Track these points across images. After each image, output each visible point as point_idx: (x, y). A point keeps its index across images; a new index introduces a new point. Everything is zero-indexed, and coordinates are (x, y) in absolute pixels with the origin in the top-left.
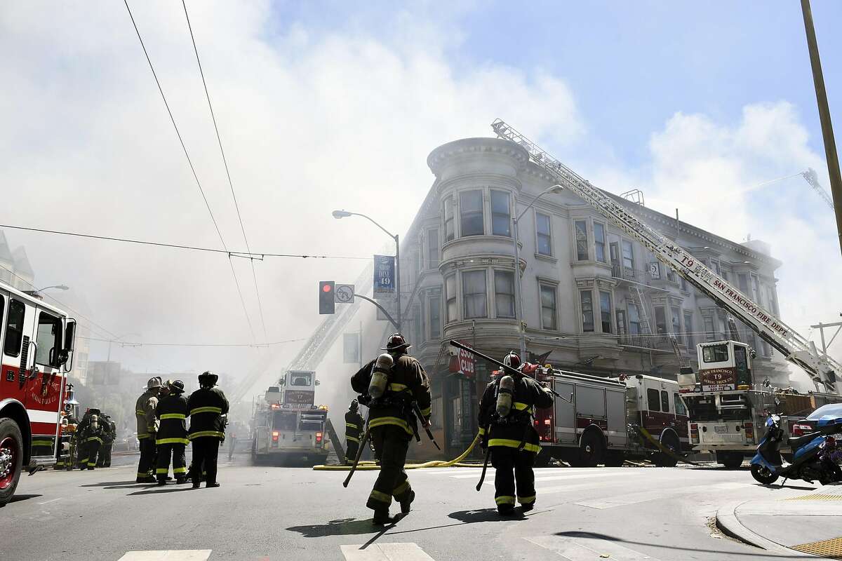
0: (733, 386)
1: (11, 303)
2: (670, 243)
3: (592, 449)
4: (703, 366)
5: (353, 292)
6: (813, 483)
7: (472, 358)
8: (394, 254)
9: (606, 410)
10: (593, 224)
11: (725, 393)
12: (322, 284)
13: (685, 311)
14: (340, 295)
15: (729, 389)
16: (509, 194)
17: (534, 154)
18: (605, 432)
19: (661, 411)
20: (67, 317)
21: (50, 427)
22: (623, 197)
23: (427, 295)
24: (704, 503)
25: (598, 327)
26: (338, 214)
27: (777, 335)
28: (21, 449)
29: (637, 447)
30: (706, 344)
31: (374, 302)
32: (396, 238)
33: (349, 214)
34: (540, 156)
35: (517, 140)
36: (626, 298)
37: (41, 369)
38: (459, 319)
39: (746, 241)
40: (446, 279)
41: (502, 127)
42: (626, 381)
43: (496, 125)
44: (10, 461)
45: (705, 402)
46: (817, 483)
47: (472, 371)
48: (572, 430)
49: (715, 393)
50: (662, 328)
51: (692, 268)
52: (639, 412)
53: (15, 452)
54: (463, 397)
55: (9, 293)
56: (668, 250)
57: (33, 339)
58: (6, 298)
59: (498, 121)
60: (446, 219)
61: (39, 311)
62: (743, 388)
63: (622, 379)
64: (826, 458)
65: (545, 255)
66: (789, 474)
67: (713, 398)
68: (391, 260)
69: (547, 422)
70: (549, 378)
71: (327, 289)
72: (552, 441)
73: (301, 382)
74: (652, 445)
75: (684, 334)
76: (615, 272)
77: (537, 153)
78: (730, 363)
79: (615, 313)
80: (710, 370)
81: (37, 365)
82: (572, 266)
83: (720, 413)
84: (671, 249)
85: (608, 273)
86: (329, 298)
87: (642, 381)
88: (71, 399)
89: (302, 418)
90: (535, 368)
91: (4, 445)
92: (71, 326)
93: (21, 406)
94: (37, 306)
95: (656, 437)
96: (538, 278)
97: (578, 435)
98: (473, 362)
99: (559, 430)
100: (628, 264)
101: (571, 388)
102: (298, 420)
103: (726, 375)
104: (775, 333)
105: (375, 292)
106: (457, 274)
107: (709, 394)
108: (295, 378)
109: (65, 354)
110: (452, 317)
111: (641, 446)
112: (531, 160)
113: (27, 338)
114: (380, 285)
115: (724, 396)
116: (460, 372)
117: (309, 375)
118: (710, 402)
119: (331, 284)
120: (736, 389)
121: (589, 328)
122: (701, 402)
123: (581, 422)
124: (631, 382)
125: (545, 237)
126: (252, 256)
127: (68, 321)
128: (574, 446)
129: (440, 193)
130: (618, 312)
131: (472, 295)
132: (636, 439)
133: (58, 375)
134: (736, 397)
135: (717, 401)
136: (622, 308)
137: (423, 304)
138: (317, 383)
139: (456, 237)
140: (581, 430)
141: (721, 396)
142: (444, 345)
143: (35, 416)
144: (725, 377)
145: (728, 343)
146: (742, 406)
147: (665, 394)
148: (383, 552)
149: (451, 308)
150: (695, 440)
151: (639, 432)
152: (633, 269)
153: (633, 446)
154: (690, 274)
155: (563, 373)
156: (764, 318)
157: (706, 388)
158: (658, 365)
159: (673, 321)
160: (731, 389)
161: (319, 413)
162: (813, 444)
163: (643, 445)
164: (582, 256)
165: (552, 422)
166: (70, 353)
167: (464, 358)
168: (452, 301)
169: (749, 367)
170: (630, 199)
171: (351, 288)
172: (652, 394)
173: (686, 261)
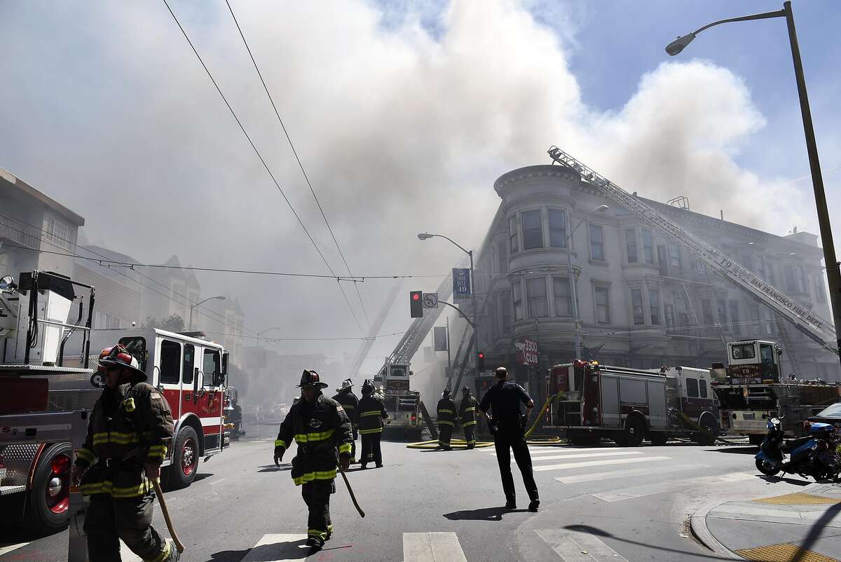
0: (759, 380)
1: (185, 347)
2: (710, 248)
3: (635, 431)
4: (733, 362)
5: (437, 299)
6: (807, 478)
7: (536, 351)
8: (469, 267)
9: (647, 397)
10: (641, 230)
11: (751, 386)
12: (412, 294)
13: (730, 301)
14: (427, 302)
15: (755, 382)
16: (563, 211)
17: (585, 174)
18: (647, 417)
19: (700, 397)
20: (223, 350)
21: (216, 428)
22: (669, 204)
23: (499, 297)
24: (695, 499)
25: (648, 320)
26: (423, 237)
27: (812, 327)
28: (198, 446)
29: (677, 429)
30: (735, 343)
31: (454, 307)
32: (470, 253)
33: (431, 236)
34: (591, 176)
35: (571, 163)
36: (674, 293)
37: (207, 389)
38: (524, 318)
39: (792, 233)
40: (513, 284)
41: (558, 153)
42: (666, 372)
43: (552, 151)
44: (191, 455)
45: (734, 393)
46: (811, 478)
47: (536, 362)
48: (617, 416)
49: (742, 386)
50: (709, 318)
51: (731, 269)
52: (679, 398)
53: (193, 449)
54: (530, 381)
55: (183, 341)
56: (708, 254)
57: (201, 369)
58: (182, 344)
59: (554, 148)
60: (511, 235)
61: (204, 348)
62: (768, 383)
63: (663, 370)
64: (816, 460)
65: (599, 259)
66: (789, 468)
67: (741, 390)
68: (466, 271)
69: (595, 409)
70: (596, 373)
71: (416, 297)
72: (599, 425)
73: (398, 373)
74: (691, 426)
75: (730, 324)
76: (663, 271)
77: (589, 173)
78: (757, 360)
79: (663, 306)
80: (738, 365)
81: (204, 387)
82: (623, 268)
83: (748, 403)
84: (711, 252)
85: (656, 273)
86: (419, 304)
87: (682, 372)
88: (229, 406)
89: (401, 402)
90: (584, 365)
91: (187, 445)
92: (225, 356)
93: (195, 416)
94: (202, 345)
95: (696, 420)
96: (592, 281)
97: (623, 420)
98: (537, 354)
99: (605, 416)
100: (675, 263)
101: (616, 380)
102: (397, 404)
103: (753, 369)
104: (811, 324)
105: (454, 298)
106: (522, 282)
107: (737, 386)
108: (394, 370)
109: (222, 376)
110: (519, 317)
111: (680, 427)
112: (583, 180)
113: (197, 369)
114: (458, 292)
115: (751, 388)
116: (526, 363)
117: (404, 367)
118: (738, 393)
119: (420, 293)
120: (762, 383)
121: (639, 321)
122: (731, 393)
123: (624, 409)
124: (671, 373)
125: (597, 243)
126: (355, 279)
127: (223, 352)
128: (619, 429)
129: (505, 213)
130: (666, 306)
131: (534, 298)
132: (676, 421)
133: (219, 391)
134: (761, 389)
135: (746, 394)
136: (671, 302)
137: (496, 303)
138: (411, 373)
139: (520, 250)
140: (625, 416)
141: (748, 389)
142: (514, 340)
143: (205, 422)
144: (752, 371)
145: (754, 343)
146: (767, 398)
147: (703, 383)
148: (430, 541)
149: (518, 309)
150: (726, 426)
151: (679, 416)
152: (680, 267)
153: (673, 428)
154: (729, 274)
155: (608, 369)
156: (800, 312)
157: (734, 381)
158: (706, 350)
159: (719, 310)
160: (757, 383)
161: (413, 397)
162: (806, 446)
163: (682, 426)
164: (632, 259)
165: (599, 409)
166: (225, 376)
167: (529, 352)
168: (518, 303)
169: (775, 363)
170: (676, 205)
171: (435, 295)
172: (691, 382)
173: (725, 264)
